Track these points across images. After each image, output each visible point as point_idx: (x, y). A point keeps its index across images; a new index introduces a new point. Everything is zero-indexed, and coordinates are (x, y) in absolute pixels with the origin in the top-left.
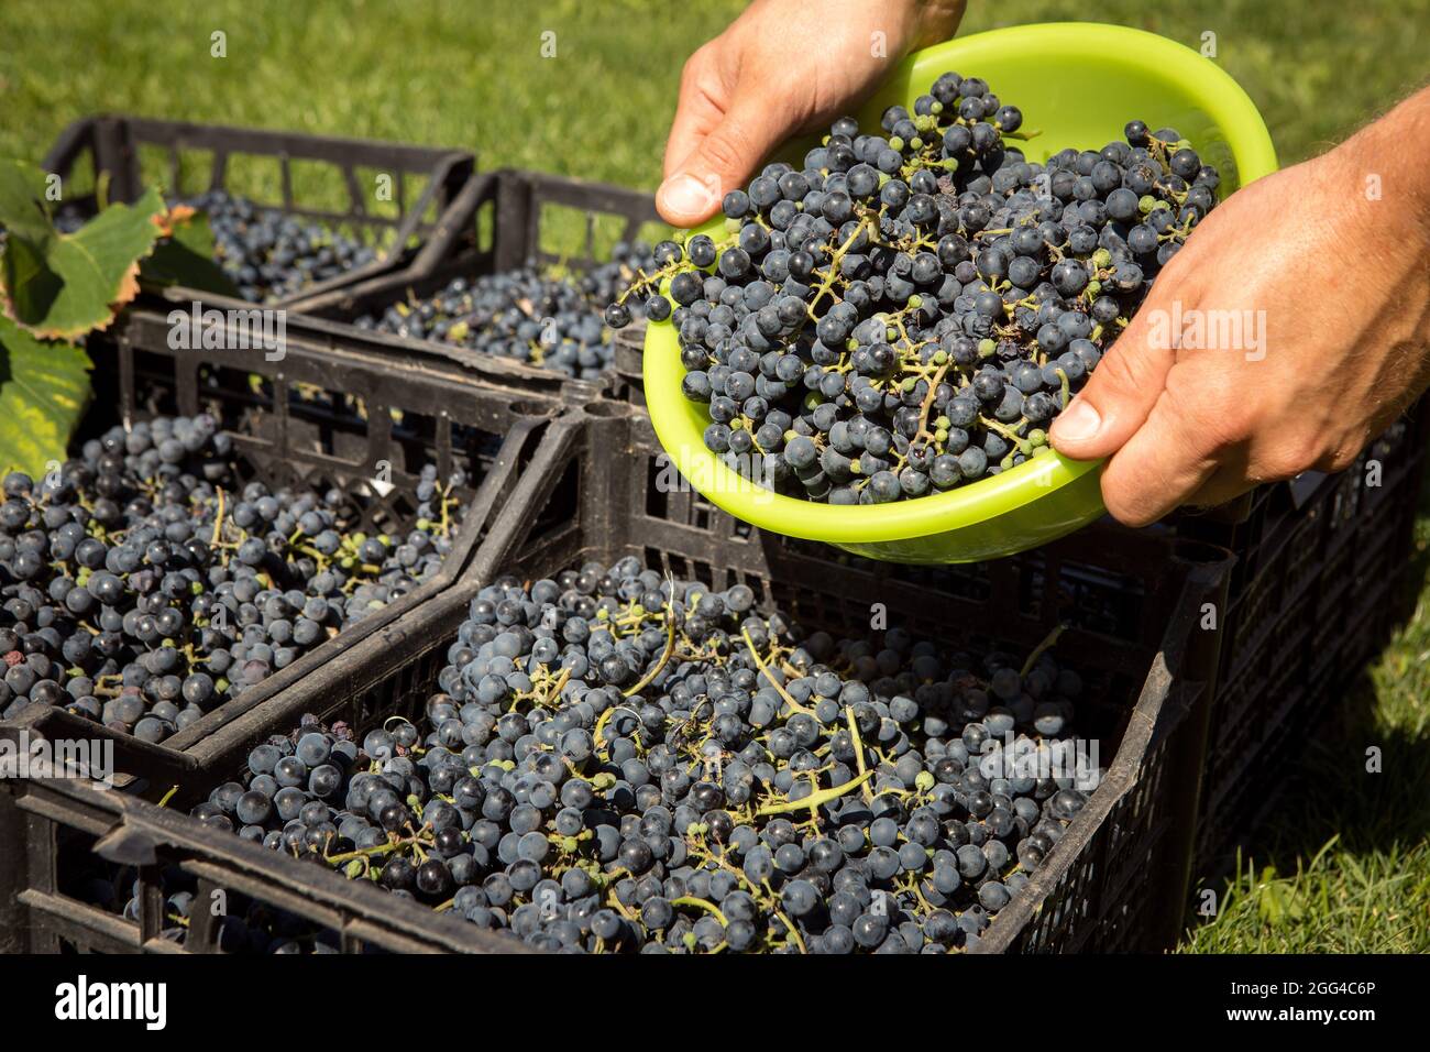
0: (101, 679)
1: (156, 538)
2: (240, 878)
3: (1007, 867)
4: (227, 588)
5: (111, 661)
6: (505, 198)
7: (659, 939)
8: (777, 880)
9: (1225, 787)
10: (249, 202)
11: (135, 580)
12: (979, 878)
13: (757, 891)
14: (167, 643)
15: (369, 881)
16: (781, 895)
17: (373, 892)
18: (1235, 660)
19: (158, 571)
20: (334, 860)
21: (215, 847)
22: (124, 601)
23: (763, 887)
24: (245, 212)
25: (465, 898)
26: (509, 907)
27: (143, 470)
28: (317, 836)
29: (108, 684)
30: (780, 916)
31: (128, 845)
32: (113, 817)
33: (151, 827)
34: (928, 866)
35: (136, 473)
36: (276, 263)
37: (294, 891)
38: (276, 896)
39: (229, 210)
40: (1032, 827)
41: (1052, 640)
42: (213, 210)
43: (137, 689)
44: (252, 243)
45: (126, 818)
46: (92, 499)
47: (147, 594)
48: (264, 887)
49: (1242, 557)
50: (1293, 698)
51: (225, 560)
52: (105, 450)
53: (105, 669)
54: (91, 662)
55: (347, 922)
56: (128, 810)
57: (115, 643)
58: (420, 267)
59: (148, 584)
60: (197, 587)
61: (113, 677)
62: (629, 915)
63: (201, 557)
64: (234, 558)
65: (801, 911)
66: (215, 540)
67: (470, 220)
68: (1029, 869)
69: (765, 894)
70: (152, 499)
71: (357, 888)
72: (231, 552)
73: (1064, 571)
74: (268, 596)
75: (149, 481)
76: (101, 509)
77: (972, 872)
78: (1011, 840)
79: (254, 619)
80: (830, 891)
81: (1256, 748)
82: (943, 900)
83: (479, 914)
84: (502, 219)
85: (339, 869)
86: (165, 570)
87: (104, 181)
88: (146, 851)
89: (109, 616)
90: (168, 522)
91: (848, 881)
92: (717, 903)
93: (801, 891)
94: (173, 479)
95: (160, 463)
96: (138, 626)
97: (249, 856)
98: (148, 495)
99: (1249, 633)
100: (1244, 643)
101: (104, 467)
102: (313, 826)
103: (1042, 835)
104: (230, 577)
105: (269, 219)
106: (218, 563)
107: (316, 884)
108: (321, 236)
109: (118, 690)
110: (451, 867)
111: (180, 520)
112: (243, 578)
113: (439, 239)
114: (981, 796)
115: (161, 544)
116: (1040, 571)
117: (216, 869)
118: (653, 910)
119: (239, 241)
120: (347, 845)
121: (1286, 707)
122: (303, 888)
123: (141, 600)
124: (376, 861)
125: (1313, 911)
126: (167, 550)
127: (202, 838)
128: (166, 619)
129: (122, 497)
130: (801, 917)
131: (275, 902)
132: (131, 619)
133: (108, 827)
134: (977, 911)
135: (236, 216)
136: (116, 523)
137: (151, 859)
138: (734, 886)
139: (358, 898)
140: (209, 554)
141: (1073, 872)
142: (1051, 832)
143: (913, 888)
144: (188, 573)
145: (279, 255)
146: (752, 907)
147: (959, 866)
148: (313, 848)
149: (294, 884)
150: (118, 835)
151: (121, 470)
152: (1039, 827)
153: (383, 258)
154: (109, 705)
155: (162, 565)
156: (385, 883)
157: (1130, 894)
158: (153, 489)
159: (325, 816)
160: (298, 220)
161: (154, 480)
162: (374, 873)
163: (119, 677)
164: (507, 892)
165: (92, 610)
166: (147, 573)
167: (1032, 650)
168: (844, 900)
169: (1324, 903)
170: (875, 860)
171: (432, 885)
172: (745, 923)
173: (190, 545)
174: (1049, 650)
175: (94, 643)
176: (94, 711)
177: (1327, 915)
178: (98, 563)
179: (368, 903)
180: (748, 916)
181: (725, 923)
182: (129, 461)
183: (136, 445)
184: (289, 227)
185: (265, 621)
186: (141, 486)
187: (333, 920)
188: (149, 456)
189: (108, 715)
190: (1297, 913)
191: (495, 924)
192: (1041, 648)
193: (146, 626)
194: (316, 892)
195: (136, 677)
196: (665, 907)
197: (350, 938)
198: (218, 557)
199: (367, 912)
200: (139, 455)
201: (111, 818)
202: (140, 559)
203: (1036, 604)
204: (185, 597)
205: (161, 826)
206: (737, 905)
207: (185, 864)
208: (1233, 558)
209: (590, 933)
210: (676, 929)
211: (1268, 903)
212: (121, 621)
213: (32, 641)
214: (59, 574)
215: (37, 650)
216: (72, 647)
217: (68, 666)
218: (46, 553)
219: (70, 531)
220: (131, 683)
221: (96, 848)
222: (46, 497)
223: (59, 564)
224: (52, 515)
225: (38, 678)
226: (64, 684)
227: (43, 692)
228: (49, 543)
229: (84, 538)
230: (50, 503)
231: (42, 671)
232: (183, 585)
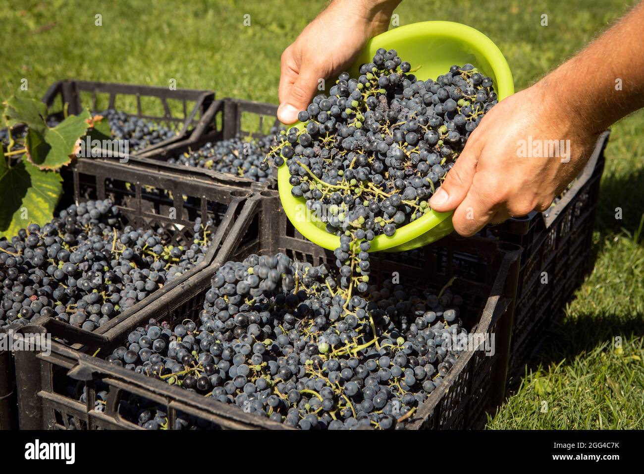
0: (69, 306)
1: (89, 249)
2: (126, 385)
3: (434, 375)
4: (118, 268)
5: (72, 299)
6: (227, 110)
7: (295, 406)
8: (342, 382)
9: (520, 341)
10: (124, 113)
11: (81, 266)
12: (423, 379)
13: (334, 387)
14: (95, 291)
15: (178, 385)
16: (344, 388)
17: (180, 390)
18: (523, 290)
19: (90, 262)
20: (163, 377)
21: (116, 373)
22: (77, 275)
23: (336, 385)
24: (123, 117)
25: (217, 391)
26: (235, 395)
27: (84, 221)
28: (156, 367)
29: (71, 308)
30: (343, 396)
31: (80, 373)
32: (75, 361)
33: (90, 365)
34: (403, 375)
35: (81, 223)
36: (135, 137)
37: (148, 390)
38: (141, 392)
39: (116, 117)
40: (443, 359)
41: (450, 283)
42: (110, 117)
43: (83, 310)
44: (126, 130)
45: (80, 361)
46: (64, 234)
47: (86, 272)
48: (136, 388)
49: (526, 248)
50: (546, 305)
51: (117, 257)
52: (68, 214)
53: (70, 302)
54: (65, 299)
55: (169, 402)
56: (81, 359)
57: (74, 291)
58: (193, 138)
59: (87, 268)
60: (106, 268)
61: (73, 305)
62: (283, 397)
63: (107, 256)
64: (121, 256)
65: (352, 394)
66: (113, 249)
67: (213, 119)
68: (443, 375)
69: (337, 388)
70: (87, 233)
71: (173, 388)
72: (119, 254)
73: (454, 255)
74: (135, 271)
75: (86, 226)
76: (67, 237)
77: (420, 377)
78: (435, 364)
79: (129, 281)
80: (363, 386)
81: (532, 325)
82: (409, 388)
83: (222, 398)
84: (226, 118)
85: (166, 380)
87: (66, 107)
88: (88, 375)
89: (71, 280)
90: (94, 242)
91: (371, 382)
92: (318, 392)
93: (352, 387)
94: (96, 225)
95: (91, 218)
96: (83, 284)
97: (129, 376)
98: (86, 232)
99: (529, 279)
100: (527, 283)
101: (68, 221)
102: (155, 364)
103: (448, 362)
104: (119, 264)
105: (132, 120)
106: (114, 258)
107: (157, 387)
108: (153, 127)
109: (75, 310)
110: (210, 379)
111: (99, 241)
112: (125, 265)
113: (200, 126)
114: (423, 346)
115: (92, 251)
116: (445, 255)
117: (117, 381)
118: (293, 395)
119: (120, 129)
120: (169, 371)
121: (544, 308)
122: (152, 389)
123: (84, 274)
124: (180, 378)
125: (556, 389)
126: (94, 254)
127: (110, 369)
128: (94, 281)
129: (75, 232)
130: (352, 397)
131: (140, 394)
132: (80, 282)
133: (73, 365)
134: (422, 392)
135: (119, 119)
136: (73, 243)
137: (90, 378)
138: (325, 385)
139: (174, 392)
140: (111, 255)
141: (461, 376)
142: (451, 360)
143: (397, 384)
144: (102, 263)
145: (136, 134)
146: (332, 393)
147: (415, 375)
148: (155, 372)
149: (148, 387)
150: (77, 368)
151: (75, 222)
152: (446, 359)
153: (178, 135)
154: (72, 317)
155: (92, 260)
156: (184, 386)
157: (483, 384)
158: (88, 229)
159: (159, 359)
160: (144, 120)
161: (88, 226)
162: (180, 382)
163: (76, 305)
164: (233, 388)
165: (64, 278)
166: (86, 263)
167: (442, 288)
168: (369, 389)
169: (560, 386)
170: (381, 373)
171: (203, 386)
172: (329, 400)
173: (103, 251)
174: (449, 287)
175: (66, 291)
176: (66, 319)
177: (561, 391)
178: (67, 259)
179: (178, 394)
180: (331, 397)
181: (322, 400)
182: (78, 218)
183: (81, 212)
184: (141, 123)
185: (134, 281)
186: (83, 228)
187: (164, 401)
188: (86, 216)
189: (71, 320)
190: (549, 390)
191: (229, 402)
192: (446, 287)
193: (86, 284)
194: (157, 390)
195: (83, 305)
196: (297, 393)
197: (171, 408)
198: (115, 256)
199: (177, 398)
200: (82, 216)
201: (74, 362)
202: (83, 258)
203: (444, 269)
204: (101, 272)
205: (94, 365)
206: (326, 392)
207: (103, 380)
208: (522, 249)
209: (267, 405)
210: (302, 402)
211: (538, 386)
212: (76, 283)
213: (41, 291)
214: (51, 264)
215: (43, 295)
216: (57, 293)
217: (55, 301)
218: (46, 256)
219: (55, 247)
220: (80, 307)
221: (68, 374)
222: (45, 233)
223: (51, 260)
224: (48, 240)
225: (43, 306)
226: (54, 308)
227: (46, 311)
228: (47, 251)
229: (61, 249)
230: (47, 235)
231: (45, 303)
232: (101, 267)
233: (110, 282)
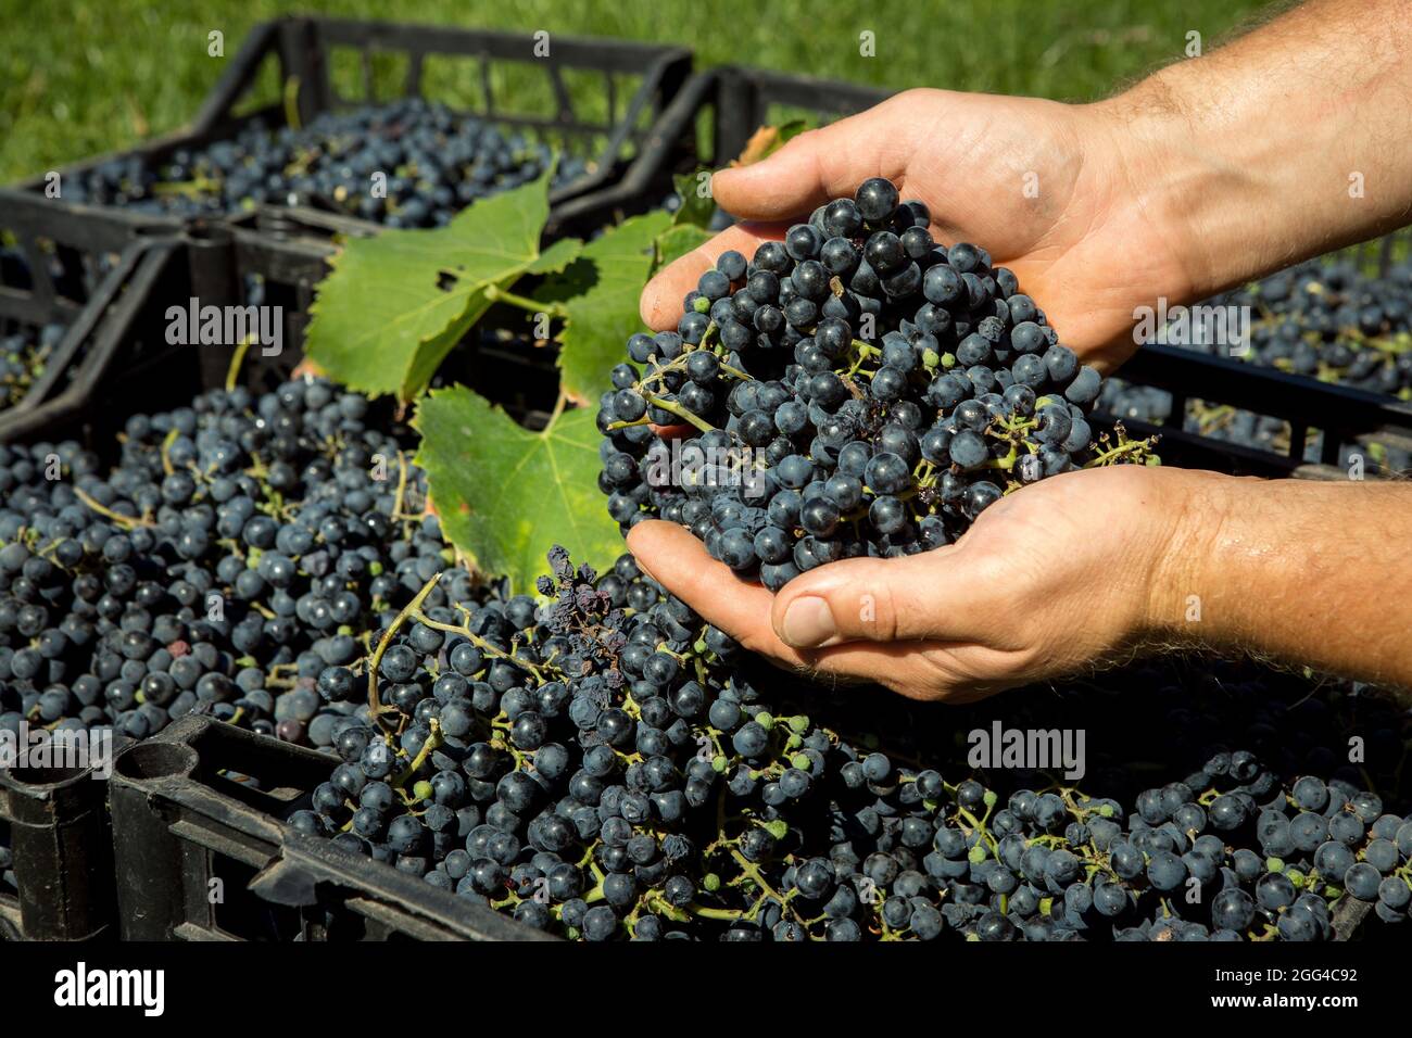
0: (274, 668)
1: (329, 513)
4: (409, 565)
5: (285, 649)
6: (727, 100)
10: (446, 109)
11: (309, 563)
14: (344, 630)
19: (333, 550)
21: (380, 887)
22: (297, 585)
24: (443, 120)
27: (324, 427)
29: (282, 674)
31: (285, 883)
32: (271, 847)
33: (312, 862)
35: (316, 431)
36: (476, 181)
39: (425, 119)
42: (409, 119)
43: (312, 680)
44: (448, 158)
45: (285, 850)
46: (268, 462)
47: (322, 578)
51: (408, 533)
52: (283, 405)
53: (278, 658)
54: (264, 650)
56: (287, 843)
57: (289, 629)
58: (632, 182)
59: (323, 567)
60: (375, 567)
61: (287, 667)
63: (380, 532)
64: (418, 531)
66: (396, 513)
67: (688, 127)
70: (332, 461)
72: (414, 525)
74: (454, 575)
75: (329, 439)
76: (277, 473)
79: (439, 601)
84: (725, 124)
86: (341, 547)
87: (292, 89)
88: (306, 890)
89: (281, 599)
90: (349, 490)
94: (358, 438)
95: (341, 419)
96: (312, 612)
97: (417, 897)
98: (328, 456)
101: (280, 426)
104: (413, 552)
105: (469, 128)
106: (400, 537)
108: (525, 147)
109: (293, 681)
111: (361, 487)
112: (428, 555)
113: (655, 146)
115: (335, 521)
117: (383, 908)
119: (433, 158)
123: (315, 584)
126: (342, 527)
127: (366, 875)
128: (342, 604)
129: (299, 459)
132: (305, 604)
133: (268, 858)
135: (433, 126)
136: (294, 491)
137: (310, 899)
140: (390, 527)
144: (366, 552)
145: (478, 171)
150: (276, 870)
151: (299, 430)
153: (594, 170)
154: (282, 701)
155: (338, 543)
158: (333, 450)
160: (502, 129)
161: (335, 440)
163: (294, 667)
165: (265, 591)
166: (322, 555)
173: (369, 518)
175: (267, 628)
176: (266, 707)
178: (268, 543)
182: (309, 417)
183: (316, 399)
184: (489, 140)
185: (451, 603)
186: (321, 446)
188: (330, 411)
189: (281, 710)
193: (320, 612)
195: (313, 667)
198: (401, 530)
200: (319, 410)
201: (269, 848)
202: (313, 541)
204: (363, 578)
205: (323, 861)
207: (347, 902)
212: (295, 605)
213: (199, 629)
214: (228, 552)
215: (204, 639)
216: (241, 635)
217: (238, 654)
218: (212, 529)
219: (239, 505)
220: (306, 673)
221: (251, 886)
222: (212, 466)
223: (227, 542)
224: (220, 487)
225: (204, 670)
226: (234, 676)
227: (210, 686)
228: (216, 518)
229: (254, 515)
230: (217, 473)
231: (210, 662)
232: (361, 566)
233: (386, 607)
